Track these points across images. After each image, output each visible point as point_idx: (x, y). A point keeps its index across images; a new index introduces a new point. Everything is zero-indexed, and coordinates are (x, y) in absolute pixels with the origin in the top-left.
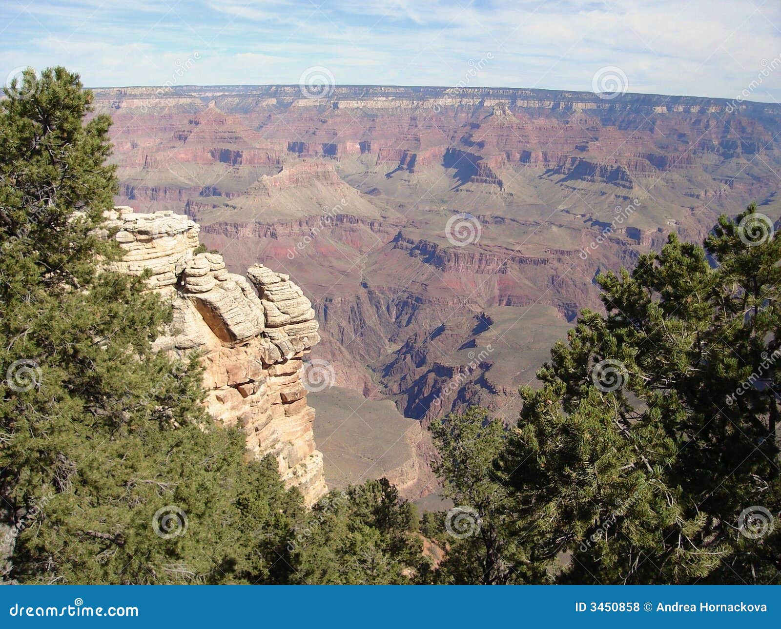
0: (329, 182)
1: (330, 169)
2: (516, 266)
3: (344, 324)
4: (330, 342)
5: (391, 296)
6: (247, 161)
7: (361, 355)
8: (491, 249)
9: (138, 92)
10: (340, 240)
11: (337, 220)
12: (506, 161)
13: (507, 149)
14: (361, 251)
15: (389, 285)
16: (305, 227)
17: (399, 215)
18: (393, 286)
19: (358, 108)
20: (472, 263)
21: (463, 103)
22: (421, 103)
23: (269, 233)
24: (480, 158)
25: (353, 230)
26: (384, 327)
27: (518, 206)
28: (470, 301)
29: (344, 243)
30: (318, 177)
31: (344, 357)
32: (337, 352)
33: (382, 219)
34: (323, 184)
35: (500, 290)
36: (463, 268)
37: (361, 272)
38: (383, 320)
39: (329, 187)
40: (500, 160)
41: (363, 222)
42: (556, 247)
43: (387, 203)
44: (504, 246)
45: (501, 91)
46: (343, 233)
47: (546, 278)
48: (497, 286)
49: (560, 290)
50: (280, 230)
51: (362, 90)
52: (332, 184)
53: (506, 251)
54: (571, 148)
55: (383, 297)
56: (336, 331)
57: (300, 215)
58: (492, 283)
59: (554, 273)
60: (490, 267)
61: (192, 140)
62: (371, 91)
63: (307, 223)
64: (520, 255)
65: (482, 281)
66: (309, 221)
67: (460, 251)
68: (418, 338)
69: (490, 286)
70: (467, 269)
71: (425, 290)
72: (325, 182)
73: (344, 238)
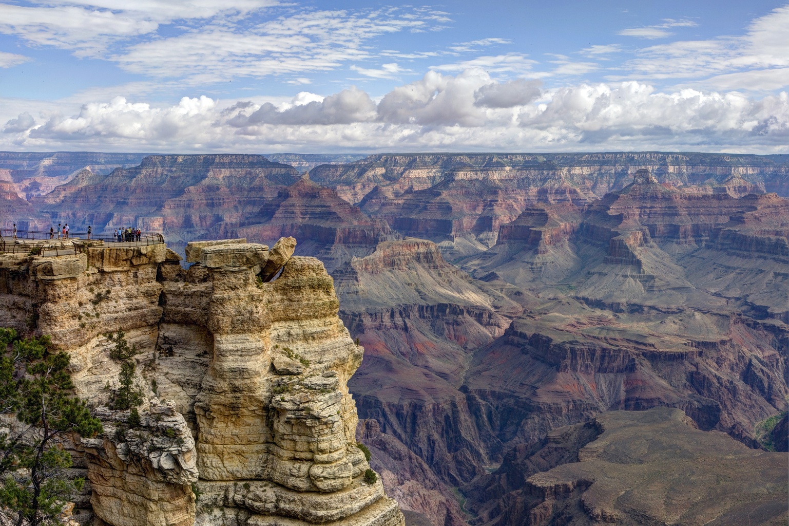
0: (432, 265)
1: (433, 248)
2: (647, 363)
3: (436, 436)
4: (410, 458)
5: (495, 403)
6: (340, 239)
7: (450, 475)
8: (619, 343)
9: (227, 160)
10: (442, 334)
11: (438, 310)
12: (649, 238)
13: (651, 223)
14: (465, 348)
15: (493, 389)
16: (399, 320)
17: (515, 304)
18: (497, 390)
19: (477, 180)
20: (592, 360)
21: (603, 171)
22: (551, 172)
23: (354, 324)
24: (617, 234)
25: (456, 323)
26: (485, 441)
27: (660, 291)
28: (589, 408)
29: (446, 339)
30: (418, 259)
31: (426, 477)
32: (417, 470)
33: (493, 310)
34: (424, 267)
35: (627, 391)
36: (581, 366)
37: (463, 374)
38: (483, 433)
39: (432, 271)
40: (640, 235)
41: (469, 312)
42: (700, 338)
43: (502, 290)
44: (634, 339)
45: (648, 155)
46: (445, 326)
47: (684, 375)
48: (623, 388)
49: (701, 390)
50: (367, 321)
51: (484, 159)
52: (435, 267)
53: (637, 346)
54: (726, 219)
55: (484, 403)
56: (424, 446)
57: (393, 304)
58: (617, 384)
59: (694, 369)
60: (615, 364)
61: (280, 215)
62: (495, 160)
63: (401, 314)
64: (652, 349)
65: (605, 382)
66: (405, 311)
67: (578, 347)
68: (517, 453)
69: (614, 387)
70: (587, 366)
71: (535, 394)
72: (426, 265)
73: (447, 331)
